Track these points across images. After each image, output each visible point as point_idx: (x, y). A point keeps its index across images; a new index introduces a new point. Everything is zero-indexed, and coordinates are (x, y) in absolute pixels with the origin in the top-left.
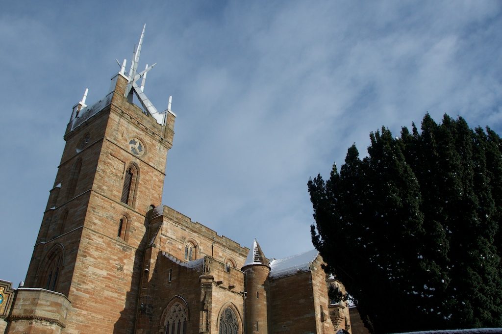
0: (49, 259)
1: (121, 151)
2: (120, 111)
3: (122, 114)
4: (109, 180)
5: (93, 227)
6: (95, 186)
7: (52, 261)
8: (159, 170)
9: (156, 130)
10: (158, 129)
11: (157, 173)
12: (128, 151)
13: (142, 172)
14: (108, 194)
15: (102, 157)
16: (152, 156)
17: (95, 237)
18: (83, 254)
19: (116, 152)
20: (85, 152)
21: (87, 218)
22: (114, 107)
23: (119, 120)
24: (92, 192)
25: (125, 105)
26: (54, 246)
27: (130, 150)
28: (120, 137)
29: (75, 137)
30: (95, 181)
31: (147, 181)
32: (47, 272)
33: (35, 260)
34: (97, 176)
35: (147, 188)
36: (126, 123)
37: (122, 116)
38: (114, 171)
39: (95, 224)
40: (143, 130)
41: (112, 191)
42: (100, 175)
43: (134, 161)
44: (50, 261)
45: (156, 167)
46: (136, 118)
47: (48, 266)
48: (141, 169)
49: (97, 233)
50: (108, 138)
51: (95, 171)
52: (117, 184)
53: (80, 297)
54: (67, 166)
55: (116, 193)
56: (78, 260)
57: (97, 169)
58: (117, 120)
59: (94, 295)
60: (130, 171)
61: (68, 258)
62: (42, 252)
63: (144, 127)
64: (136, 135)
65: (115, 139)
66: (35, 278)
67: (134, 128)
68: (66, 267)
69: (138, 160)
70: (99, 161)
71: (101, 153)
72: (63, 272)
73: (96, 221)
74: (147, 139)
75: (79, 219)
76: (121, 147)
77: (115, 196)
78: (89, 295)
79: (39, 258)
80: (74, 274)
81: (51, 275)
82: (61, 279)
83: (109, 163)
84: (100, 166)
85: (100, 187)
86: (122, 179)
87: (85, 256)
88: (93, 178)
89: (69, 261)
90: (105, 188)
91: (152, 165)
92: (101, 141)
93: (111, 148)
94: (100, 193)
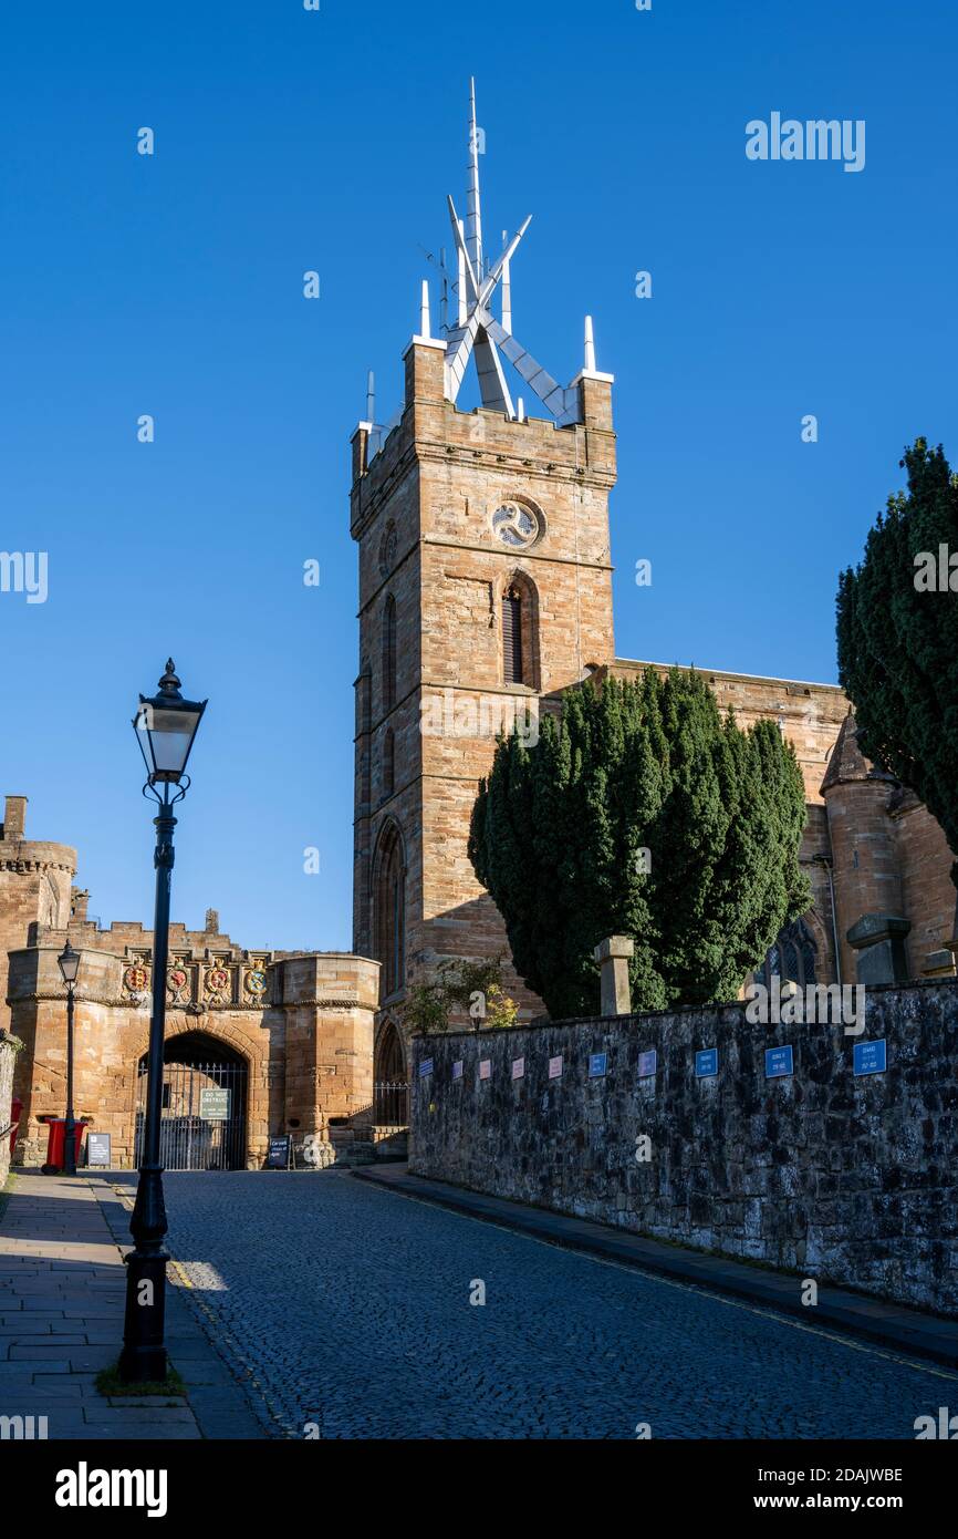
0: (385, 851)
1: (474, 554)
2: (442, 452)
3: (450, 455)
4: (459, 644)
5: (445, 770)
6: (427, 672)
7: (391, 853)
8: (591, 561)
9: (558, 452)
10: (562, 447)
11: (586, 573)
12: (493, 548)
13: (544, 588)
14: (464, 678)
15: (428, 593)
16: (563, 529)
17: (455, 790)
18: (436, 835)
19: (458, 563)
20: (395, 576)
21: (426, 753)
22: (424, 447)
23: (449, 472)
24: (424, 688)
25: (453, 423)
26: (385, 820)
27: (497, 543)
28: (462, 519)
30: (425, 659)
31: (562, 605)
32: (387, 879)
33: (359, 855)
34: (426, 643)
35: (563, 626)
36: (467, 472)
37: (450, 459)
38: (466, 613)
39: (447, 761)
40: (520, 472)
41: (471, 668)
42: (433, 640)
43: (515, 567)
44: (387, 854)
45: (579, 559)
46: (493, 447)
47: (386, 866)
48: (537, 582)
49: (458, 779)
50: (431, 537)
51: (419, 633)
52: (481, 645)
53: (449, 929)
55: (483, 669)
56: (426, 852)
57: (423, 628)
58: (443, 476)
59: (480, 919)
60: (511, 595)
61: (411, 849)
62: (370, 835)
63: (518, 462)
64: (505, 491)
65: (449, 532)
66: (369, 895)
67: (494, 475)
68: (411, 869)
69: (525, 561)
70: (422, 605)
71: (422, 584)
72: (408, 880)
73: (450, 753)
74: (538, 491)
75: (412, 757)
76: (471, 542)
77: (482, 678)
78: (469, 923)
79: (367, 851)
80: (426, 883)
81: (396, 886)
82: (408, 896)
83: (448, 599)
84: (428, 617)
85: (439, 670)
86: (491, 626)
87: (442, 840)
88: (417, 653)
89: (413, 855)
90: (452, 666)
91: (569, 556)
92: (416, 548)
93: (445, 557)
94: (442, 683)
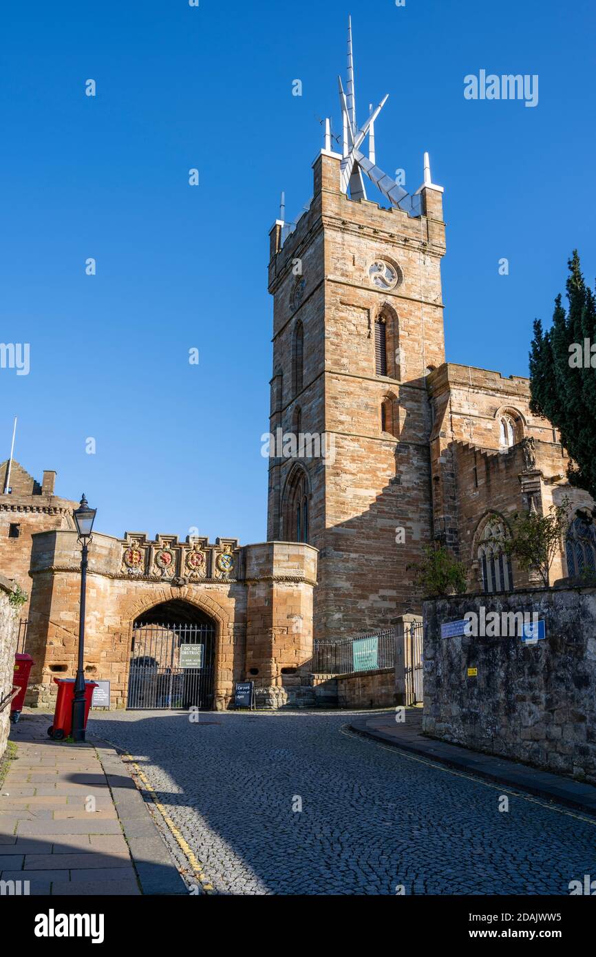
0: (292, 486)
1: (358, 290)
2: (339, 223)
3: (344, 227)
4: (349, 347)
5: (340, 428)
6: (328, 364)
7: (296, 488)
8: (431, 301)
9: (410, 231)
10: (413, 228)
11: (428, 309)
12: (370, 287)
13: (401, 316)
14: (352, 369)
15: (329, 313)
16: (413, 280)
17: (346, 442)
18: (334, 471)
19: (349, 295)
20: (303, 308)
21: (327, 417)
22: (328, 219)
23: (343, 238)
24: (327, 374)
25: (346, 206)
26: (293, 465)
27: (372, 284)
28: (350, 268)
29: (284, 285)
30: (327, 355)
31: (413, 327)
32: (293, 505)
33: (273, 490)
34: (328, 345)
35: (414, 340)
36: (354, 238)
37: (344, 229)
38: (353, 328)
39: (342, 423)
40: (387, 242)
41: (357, 364)
42: (332, 344)
43: (383, 301)
44: (293, 489)
45: (423, 299)
46: (370, 224)
47: (292, 497)
48: (398, 312)
49: (348, 435)
50: (331, 277)
51: (323, 339)
52: (363, 349)
53: (343, 535)
54: (283, 338)
55: (364, 364)
56: (328, 482)
57: (326, 335)
58: (339, 240)
59: (362, 528)
60: (380, 319)
61: (315, 482)
62: (280, 476)
63: (386, 235)
64: (378, 253)
65: (343, 275)
66: (279, 515)
67: (371, 242)
68: (315, 495)
69: (390, 298)
70: (326, 320)
71: (326, 307)
72: (312, 503)
73: (343, 418)
74: (398, 255)
75: (317, 420)
76: (357, 284)
77: (364, 370)
78: (356, 530)
79: (278, 487)
80: (327, 503)
81: (299, 509)
82: (312, 513)
83: (342, 318)
84: (330, 328)
85: (336, 363)
86: (369, 337)
87: (338, 474)
88: (322, 351)
89: (317, 486)
90: (344, 361)
91: (417, 297)
92: (321, 285)
93: (340, 291)
94: (338, 371)
